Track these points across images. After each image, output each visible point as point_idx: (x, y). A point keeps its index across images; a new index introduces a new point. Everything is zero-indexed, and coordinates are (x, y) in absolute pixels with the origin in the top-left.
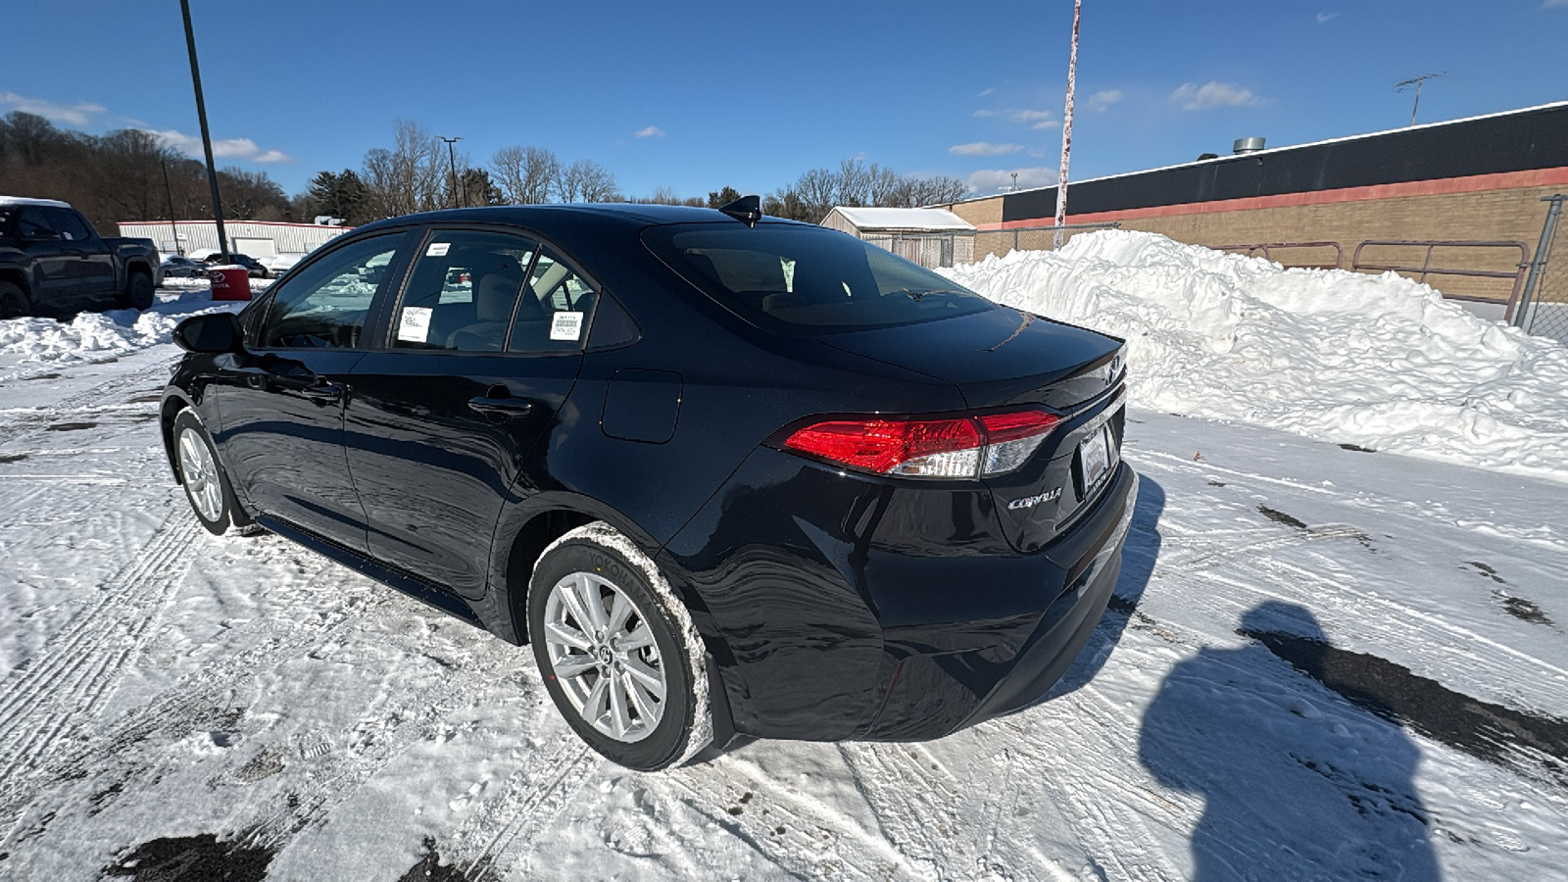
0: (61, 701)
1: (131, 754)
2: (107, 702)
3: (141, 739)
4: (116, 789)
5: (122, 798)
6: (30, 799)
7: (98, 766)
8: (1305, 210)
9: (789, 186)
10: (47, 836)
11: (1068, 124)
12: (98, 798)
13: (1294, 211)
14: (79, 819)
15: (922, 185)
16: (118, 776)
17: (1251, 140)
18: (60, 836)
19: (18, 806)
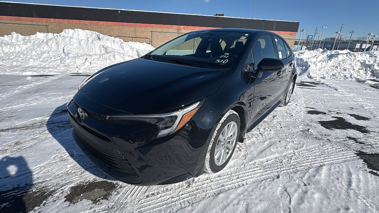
0: (320, 152)
1: (320, 137)
2: (314, 146)
3: (316, 137)
4: (325, 135)
5: (326, 134)
6: (336, 142)
7: (325, 139)
10: (337, 137)
12: (328, 136)
14: (332, 135)
16: (324, 136)
18: (335, 136)
19: (339, 142)
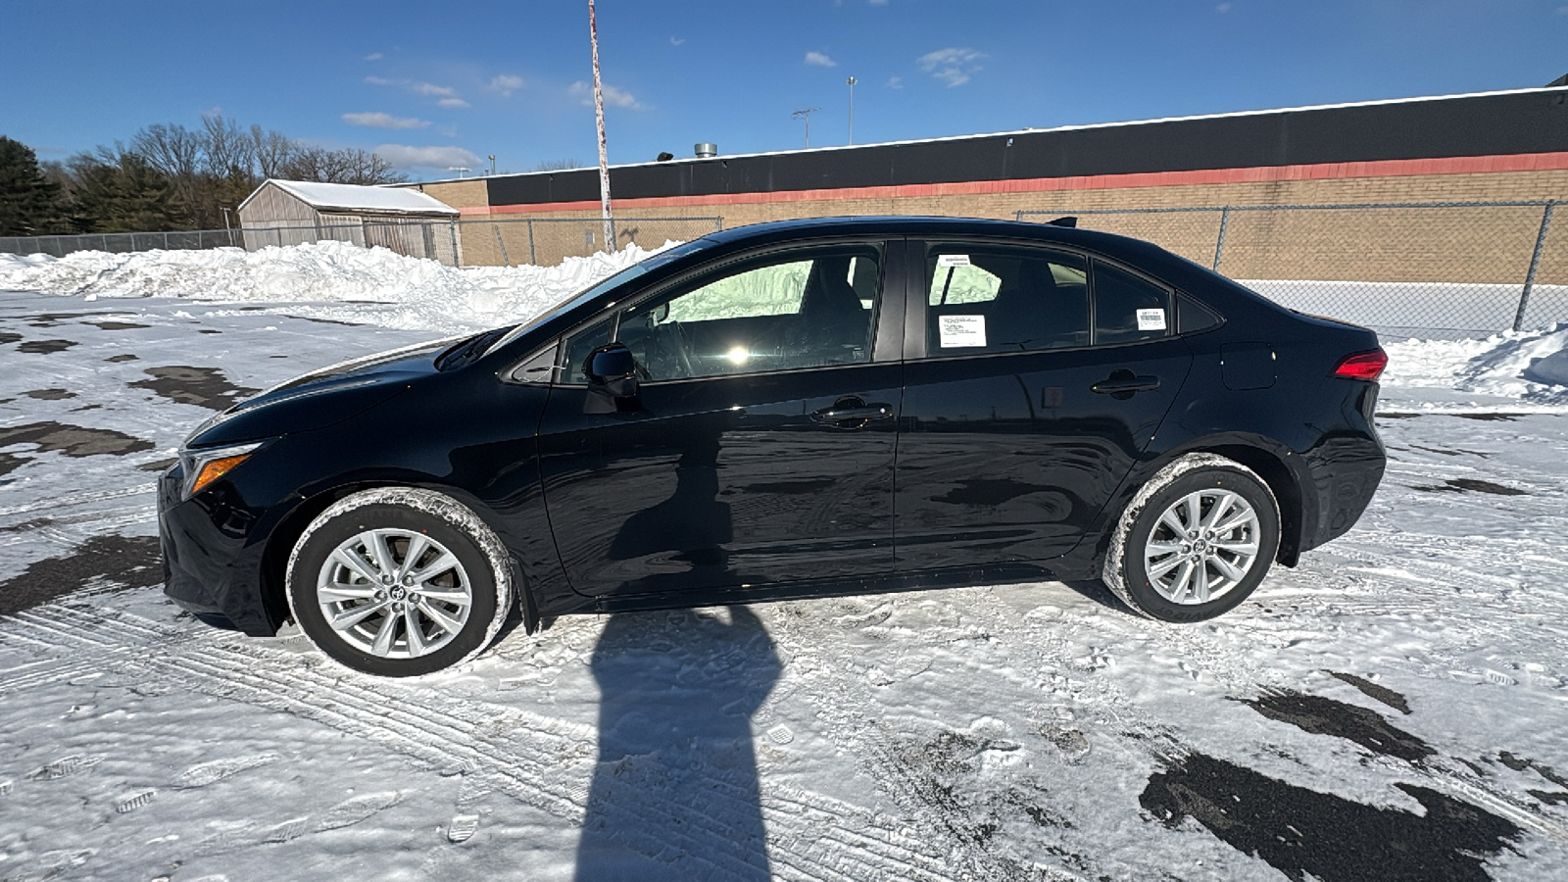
8: (764, 207)
9: (119, 144)
11: (601, 118)
13: (756, 207)
15: (330, 157)
17: (707, 146)
